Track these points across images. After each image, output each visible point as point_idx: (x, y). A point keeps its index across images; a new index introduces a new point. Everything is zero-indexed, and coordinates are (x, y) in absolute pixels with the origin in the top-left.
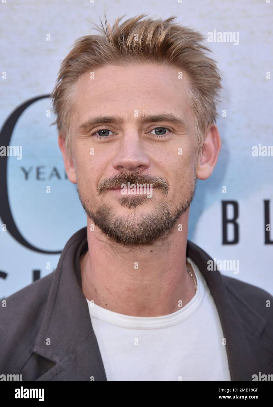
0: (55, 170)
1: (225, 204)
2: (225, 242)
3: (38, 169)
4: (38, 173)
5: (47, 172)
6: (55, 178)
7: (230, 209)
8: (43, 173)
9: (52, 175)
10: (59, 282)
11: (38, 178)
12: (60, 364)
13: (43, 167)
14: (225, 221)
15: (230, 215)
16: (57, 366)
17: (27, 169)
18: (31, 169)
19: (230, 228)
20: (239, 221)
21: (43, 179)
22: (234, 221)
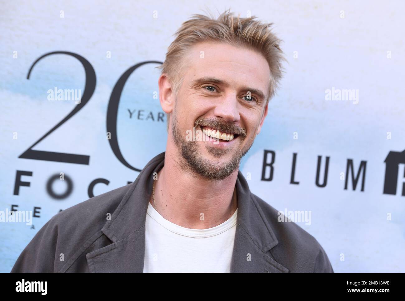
0: (151, 113)
1: (266, 152)
2: (263, 179)
3: (139, 112)
4: (139, 115)
5: (145, 114)
6: (150, 120)
7: (269, 156)
8: (142, 115)
9: (148, 117)
10: (135, 188)
11: (139, 118)
12: (116, 243)
13: (143, 111)
14: (265, 164)
15: (269, 161)
16: (113, 244)
17: (132, 111)
18: (135, 111)
19: (268, 169)
20: (274, 165)
21: (142, 119)
22: (271, 165)
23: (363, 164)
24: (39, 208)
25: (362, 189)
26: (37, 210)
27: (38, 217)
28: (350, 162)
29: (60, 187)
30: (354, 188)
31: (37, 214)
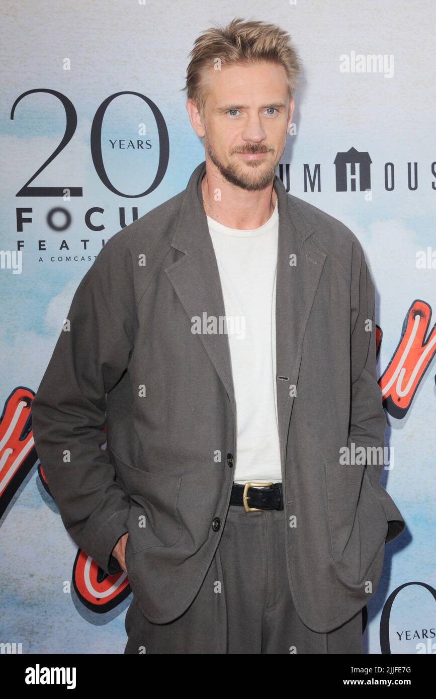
0: (131, 142)
3: (120, 141)
4: (120, 144)
5: (126, 143)
6: (131, 148)
8: (123, 144)
9: (129, 146)
11: (120, 147)
13: (123, 140)
17: (113, 142)
18: (116, 141)
21: (124, 149)
23: (318, 167)
24: (44, 241)
25: (319, 190)
26: (42, 243)
27: (45, 249)
28: (306, 167)
29: (59, 219)
30: (313, 190)
31: (42, 247)
